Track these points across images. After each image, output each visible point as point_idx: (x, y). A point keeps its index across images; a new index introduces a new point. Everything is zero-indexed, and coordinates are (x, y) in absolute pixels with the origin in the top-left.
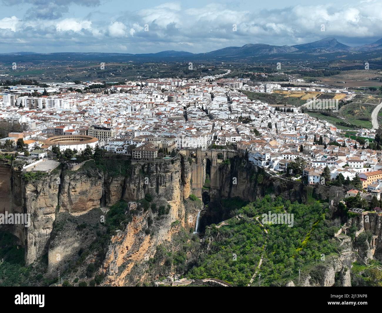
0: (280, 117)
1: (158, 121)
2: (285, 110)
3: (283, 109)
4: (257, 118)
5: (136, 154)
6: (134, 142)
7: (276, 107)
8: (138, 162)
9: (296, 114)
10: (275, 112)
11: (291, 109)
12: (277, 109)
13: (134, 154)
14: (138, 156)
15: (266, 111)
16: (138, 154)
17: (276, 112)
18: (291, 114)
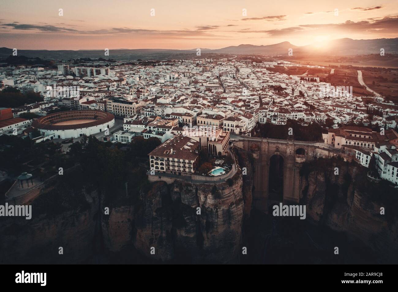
0: (307, 86)
1: (195, 90)
2: (309, 79)
3: (307, 79)
4: (287, 87)
5: (157, 163)
6: (160, 129)
7: (301, 77)
8: (160, 177)
9: (319, 84)
10: (301, 82)
11: (314, 79)
12: (302, 79)
13: (152, 162)
14: (160, 166)
15: (292, 81)
16: (159, 162)
17: (303, 82)
18: (315, 84)
